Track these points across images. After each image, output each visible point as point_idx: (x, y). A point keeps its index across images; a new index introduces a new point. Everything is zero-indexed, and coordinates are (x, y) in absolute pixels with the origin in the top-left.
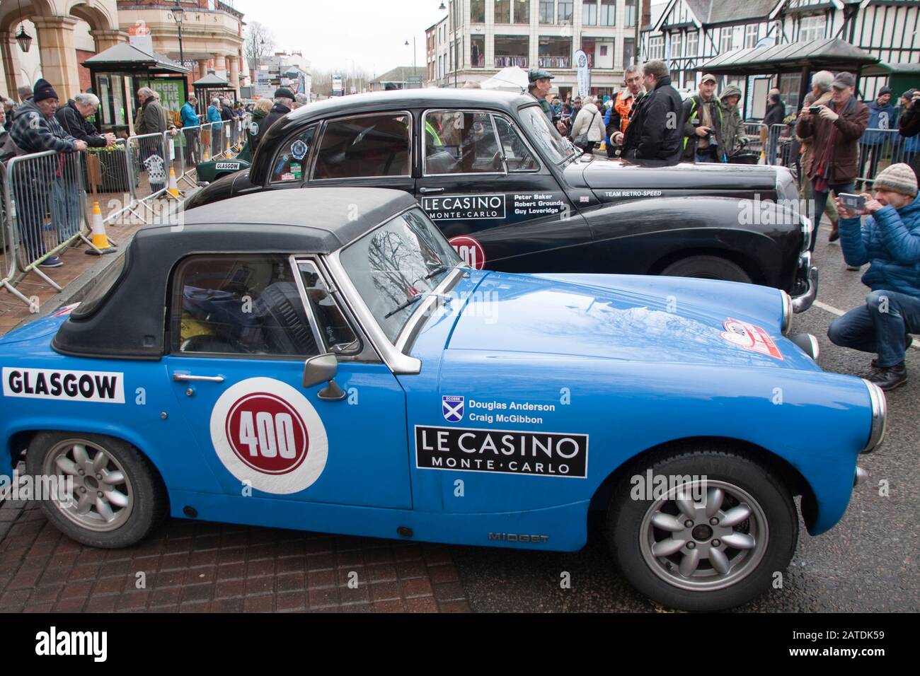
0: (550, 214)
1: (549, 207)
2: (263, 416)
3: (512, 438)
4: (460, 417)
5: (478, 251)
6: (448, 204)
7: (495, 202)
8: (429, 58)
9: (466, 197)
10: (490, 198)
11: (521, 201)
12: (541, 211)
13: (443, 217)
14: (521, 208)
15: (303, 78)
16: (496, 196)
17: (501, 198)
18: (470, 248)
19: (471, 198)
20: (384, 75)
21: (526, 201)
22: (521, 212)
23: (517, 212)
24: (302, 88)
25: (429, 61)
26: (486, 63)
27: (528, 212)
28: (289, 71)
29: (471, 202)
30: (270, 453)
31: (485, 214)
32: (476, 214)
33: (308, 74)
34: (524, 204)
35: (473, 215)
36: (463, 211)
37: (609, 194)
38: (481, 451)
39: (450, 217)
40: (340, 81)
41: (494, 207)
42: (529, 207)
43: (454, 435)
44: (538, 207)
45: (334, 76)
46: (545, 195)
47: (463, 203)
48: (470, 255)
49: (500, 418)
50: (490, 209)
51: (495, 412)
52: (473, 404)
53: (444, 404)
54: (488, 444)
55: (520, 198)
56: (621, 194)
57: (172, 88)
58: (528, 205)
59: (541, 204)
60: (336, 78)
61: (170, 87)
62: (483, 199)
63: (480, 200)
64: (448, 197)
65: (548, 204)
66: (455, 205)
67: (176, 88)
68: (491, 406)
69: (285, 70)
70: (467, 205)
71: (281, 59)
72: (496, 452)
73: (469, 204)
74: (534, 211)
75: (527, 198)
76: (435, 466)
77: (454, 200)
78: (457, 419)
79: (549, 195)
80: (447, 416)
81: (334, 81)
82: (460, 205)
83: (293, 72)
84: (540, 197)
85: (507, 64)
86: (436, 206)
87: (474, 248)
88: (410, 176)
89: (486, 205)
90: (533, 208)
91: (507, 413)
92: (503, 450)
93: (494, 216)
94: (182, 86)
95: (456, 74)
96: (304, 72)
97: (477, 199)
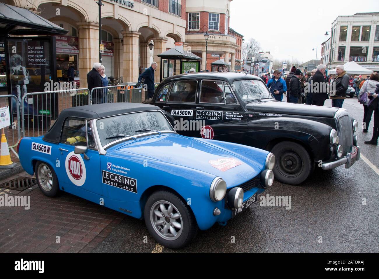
0: (238, 120)
1: (238, 117)
2: (75, 162)
3: (121, 177)
4: (111, 169)
5: (212, 131)
6: (205, 113)
7: (219, 114)
8: (322, 56)
9: (210, 111)
10: (218, 113)
11: (228, 115)
12: (235, 119)
13: (202, 118)
14: (228, 117)
15: (269, 63)
16: (220, 112)
17: (222, 113)
18: (209, 130)
19: (212, 112)
20: (305, 63)
21: (230, 115)
22: (228, 118)
23: (226, 118)
24: (268, 67)
25: (322, 58)
26: (345, 59)
27: (230, 119)
28: (263, 60)
29: (212, 113)
30: (76, 173)
31: (216, 118)
32: (213, 118)
33: (271, 61)
34: (229, 116)
35: (212, 118)
36: (209, 117)
37: (261, 114)
38: (115, 180)
39: (205, 118)
40: (286, 65)
41: (219, 116)
42: (231, 117)
43: (110, 174)
44: (234, 117)
45: (284, 63)
46: (237, 113)
47: (209, 114)
48: (209, 133)
49: (118, 171)
50: (217, 117)
51: (117, 169)
52: (114, 166)
53: (108, 165)
54: (116, 179)
55: (228, 113)
56: (266, 115)
57: (194, 65)
58: (230, 116)
59: (235, 116)
60: (284, 64)
61: (193, 65)
62: (216, 113)
63: (215, 113)
64: (205, 111)
65: (237, 116)
66: (207, 114)
67: (195, 65)
68: (117, 167)
69: (262, 59)
70: (210, 115)
71: (261, 54)
72: (118, 181)
73: (211, 114)
74: (232, 119)
75: (230, 113)
76: (106, 183)
77: (206, 112)
78: (110, 170)
79: (238, 113)
80: (108, 168)
81: (284, 65)
82: (208, 114)
83: (265, 60)
84: (235, 114)
85: (355, 60)
86: (201, 114)
87: (211, 130)
88: (195, 103)
89: (216, 115)
90: (232, 117)
91: (120, 169)
92: (119, 181)
93: (219, 119)
94: (198, 65)
95: (330, 64)
96: (270, 60)
97: (214, 113)
